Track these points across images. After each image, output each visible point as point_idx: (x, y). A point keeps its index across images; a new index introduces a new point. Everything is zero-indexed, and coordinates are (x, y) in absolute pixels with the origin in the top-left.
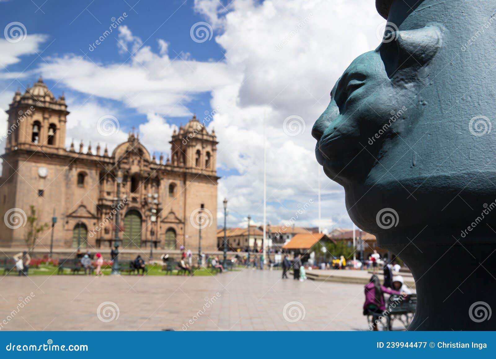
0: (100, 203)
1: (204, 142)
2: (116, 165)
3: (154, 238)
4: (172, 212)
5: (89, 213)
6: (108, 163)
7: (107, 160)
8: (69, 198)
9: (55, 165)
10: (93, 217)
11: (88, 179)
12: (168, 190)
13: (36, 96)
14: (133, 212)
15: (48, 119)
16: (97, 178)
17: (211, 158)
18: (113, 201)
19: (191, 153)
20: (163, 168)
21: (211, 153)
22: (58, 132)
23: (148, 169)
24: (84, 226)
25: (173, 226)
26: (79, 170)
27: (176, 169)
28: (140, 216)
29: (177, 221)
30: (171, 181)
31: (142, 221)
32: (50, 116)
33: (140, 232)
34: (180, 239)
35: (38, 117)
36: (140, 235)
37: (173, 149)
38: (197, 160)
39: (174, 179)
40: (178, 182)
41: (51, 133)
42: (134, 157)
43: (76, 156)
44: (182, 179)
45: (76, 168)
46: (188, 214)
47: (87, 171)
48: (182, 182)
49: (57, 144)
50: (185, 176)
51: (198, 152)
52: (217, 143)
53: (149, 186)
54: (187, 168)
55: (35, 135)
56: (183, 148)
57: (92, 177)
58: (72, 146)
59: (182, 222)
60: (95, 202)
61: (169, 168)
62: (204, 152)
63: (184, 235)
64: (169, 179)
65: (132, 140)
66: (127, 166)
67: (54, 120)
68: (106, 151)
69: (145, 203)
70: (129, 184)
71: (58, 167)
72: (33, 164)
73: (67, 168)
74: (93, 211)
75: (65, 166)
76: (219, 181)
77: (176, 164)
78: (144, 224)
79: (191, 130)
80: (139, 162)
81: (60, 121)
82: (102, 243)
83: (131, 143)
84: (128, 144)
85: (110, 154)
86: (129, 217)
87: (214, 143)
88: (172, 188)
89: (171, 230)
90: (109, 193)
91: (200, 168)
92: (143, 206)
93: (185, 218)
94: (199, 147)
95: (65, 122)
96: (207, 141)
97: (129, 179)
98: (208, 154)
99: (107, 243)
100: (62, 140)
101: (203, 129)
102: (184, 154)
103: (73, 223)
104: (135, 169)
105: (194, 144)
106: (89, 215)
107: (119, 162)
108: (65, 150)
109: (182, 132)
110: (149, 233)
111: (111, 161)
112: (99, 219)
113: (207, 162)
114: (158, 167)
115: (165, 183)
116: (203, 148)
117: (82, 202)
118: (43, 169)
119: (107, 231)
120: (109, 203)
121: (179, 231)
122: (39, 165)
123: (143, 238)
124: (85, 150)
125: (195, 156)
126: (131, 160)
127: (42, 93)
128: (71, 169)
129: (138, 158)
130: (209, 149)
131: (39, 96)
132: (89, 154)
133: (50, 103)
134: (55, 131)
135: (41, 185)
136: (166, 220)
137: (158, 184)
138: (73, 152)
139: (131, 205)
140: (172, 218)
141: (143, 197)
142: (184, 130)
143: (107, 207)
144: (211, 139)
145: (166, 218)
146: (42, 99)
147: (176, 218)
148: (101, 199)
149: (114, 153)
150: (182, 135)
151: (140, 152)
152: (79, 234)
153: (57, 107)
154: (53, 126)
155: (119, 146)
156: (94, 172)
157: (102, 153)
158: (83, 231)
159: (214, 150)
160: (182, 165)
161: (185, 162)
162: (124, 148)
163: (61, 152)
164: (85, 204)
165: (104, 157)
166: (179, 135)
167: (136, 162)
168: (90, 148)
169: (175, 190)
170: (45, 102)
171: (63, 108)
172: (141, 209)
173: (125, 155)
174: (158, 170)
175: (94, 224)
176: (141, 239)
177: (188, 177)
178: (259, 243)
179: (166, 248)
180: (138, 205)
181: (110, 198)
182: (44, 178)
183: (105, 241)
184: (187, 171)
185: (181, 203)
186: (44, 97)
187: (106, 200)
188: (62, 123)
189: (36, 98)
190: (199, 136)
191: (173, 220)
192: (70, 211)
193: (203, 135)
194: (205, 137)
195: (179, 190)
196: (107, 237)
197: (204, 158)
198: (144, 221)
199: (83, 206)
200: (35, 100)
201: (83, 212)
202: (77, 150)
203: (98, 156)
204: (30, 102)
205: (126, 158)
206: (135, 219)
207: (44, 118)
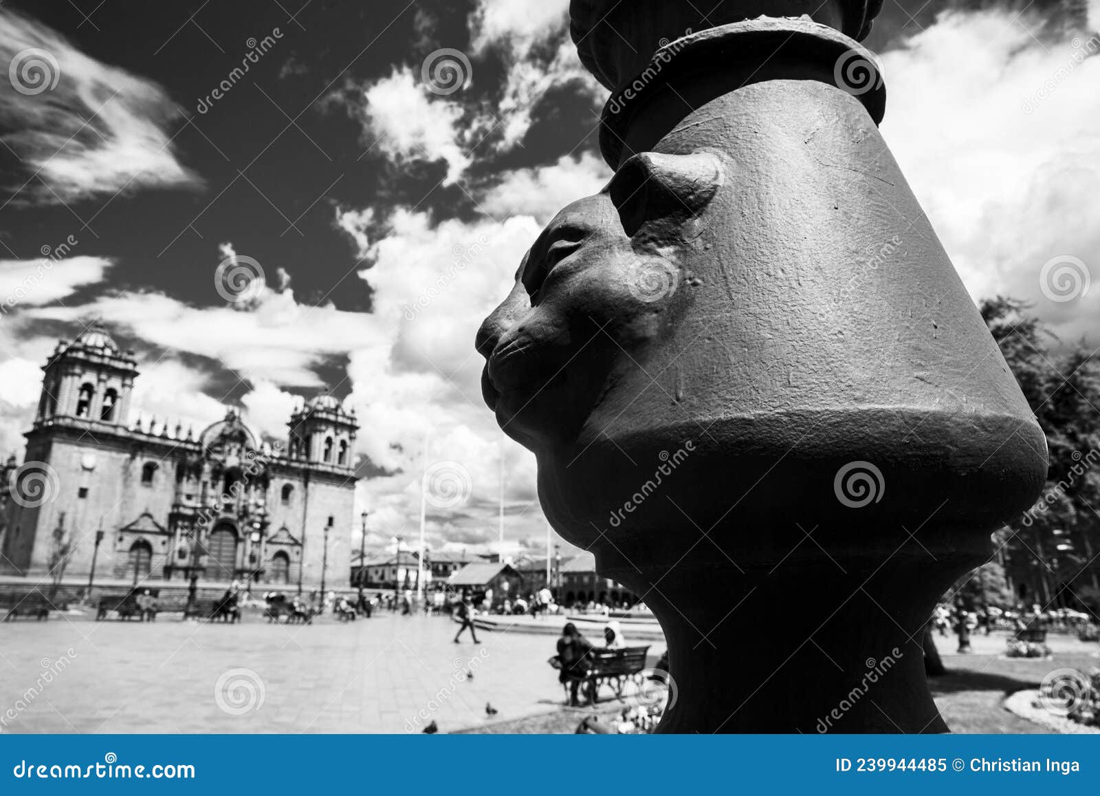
0: (176, 510)
1: (338, 426)
2: (203, 455)
3: (254, 567)
4: (284, 529)
5: (156, 525)
6: (191, 452)
7: (190, 447)
8: (126, 502)
9: (110, 450)
10: (162, 532)
11: (159, 475)
12: (280, 494)
13: (91, 347)
14: (225, 526)
15: (104, 381)
16: (173, 473)
17: (348, 450)
18: (195, 508)
19: (318, 441)
20: (275, 461)
21: (348, 442)
22: (118, 401)
24: (147, 546)
25: (285, 548)
26: (146, 460)
27: (295, 465)
28: (235, 533)
29: (291, 542)
30: (286, 481)
31: (238, 540)
32: (109, 377)
33: (234, 557)
34: (294, 569)
35: (90, 377)
36: (234, 562)
37: (291, 434)
38: (327, 452)
39: (291, 479)
40: (297, 484)
41: (108, 402)
42: (232, 444)
43: (144, 438)
44: (303, 479)
45: (142, 457)
46: (308, 531)
47: (159, 462)
48: (302, 484)
49: (116, 419)
50: (308, 476)
51: (329, 440)
52: (357, 428)
53: (253, 487)
54: (311, 464)
55: (82, 405)
56: (307, 433)
57: (166, 470)
58: (139, 423)
59: (299, 543)
60: (168, 509)
61: (284, 463)
62: (337, 441)
63: (301, 563)
64: (282, 478)
65: (231, 418)
66: (219, 457)
67: (115, 383)
68: (190, 434)
69: (245, 513)
70: (221, 484)
71: (114, 454)
72: (76, 448)
73: (127, 456)
74: (163, 523)
75: (124, 452)
76: (357, 484)
77: (294, 456)
78: (240, 546)
79: (320, 407)
80: (239, 451)
81: (123, 385)
82: (173, 573)
83: (228, 423)
84: (223, 425)
85: (196, 439)
86: (219, 533)
87: (352, 428)
88: (286, 491)
89: (282, 555)
90: (189, 497)
91: (330, 463)
92: (241, 518)
93: (303, 538)
94: (330, 432)
95: (131, 387)
96: (342, 426)
97: (222, 477)
98: (343, 444)
99: (181, 573)
100: (124, 412)
101: (338, 407)
102: (308, 440)
103: (129, 539)
104: (232, 461)
105: (323, 428)
106: (157, 530)
107: (209, 451)
108: (126, 429)
109: (307, 410)
110: (247, 559)
111: (197, 448)
112: (171, 535)
113: (341, 455)
115: (277, 484)
116: (337, 434)
117: (147, 509)
118: (91, 456)
119: (182, 554)
120: (190, 512)
121: (293, 557)
122: (83, 449)
123: (238, 566)
124: (158, 431)
125: (325, 446)
126: (227, 448)
127: (101, 344)
128: (133, 458)
129: (238, 446)
130: (345, 435)
131: (95, 347)
132: (164, 437)
133: (111, 358)
134: (113, 401)
135: (85, 481)
136: (274, 540)
137: (266, 486)
138: (139, 432)
139: (222, 515)
140: (283, 537)
141: (242, 504)
142: (310, 409)
143: (184, 517)
144: (349, 422)
145: (275, 536)
146: (100, 352)
147: (291, 537)
148: (176, 505)
149: (202, 437)
150: (307, 414)
151: (241, 437)
152: (138, 557)
153: (121, 365)
154: (111, 393)
155: (211, 427)
156: (169, 463)
157: (183, 436)
158: (144, 554)
159: (352, 438)
160: (303, 458)
161: (308, 454)
162: (218, 430)
163: (121, 432)
164: (151, 511)
165: (187, 442)
166: (302, 414)
167: (234, 451)
168: (165, 428)
169: (291, 495)
170: (103, 356)
171: (130, 366)
172: (237, 522)
173: (218, 441)
175: (164, 543)
176: (234, 567)
177: (311, 476)
178: (413, 576)
179: (272, 581)
180: (233, 516)
181: (191, 503)
182: (91, 470)
183: (179, 569)
184: (311, 467)
185: (300, 515)
186: (103, 349)
187: (185, 507)
188: (127, 389)
189: (90, 350)
190: (332, 417)
191: (287, 540)
192: (127, 523)
193: (337, 415)
194: (340, 419)
195: (297, 495)
196: (182, 563)
197: (336, 449)
198: (243, 540)
199: (147, 515)
200: (87, 353)
201: (147, 525)
202: (146, 429)
203: (177, 440)
204: (81, 355)
205: (220, 445)
206: (228, 538)
207: (100, 380)
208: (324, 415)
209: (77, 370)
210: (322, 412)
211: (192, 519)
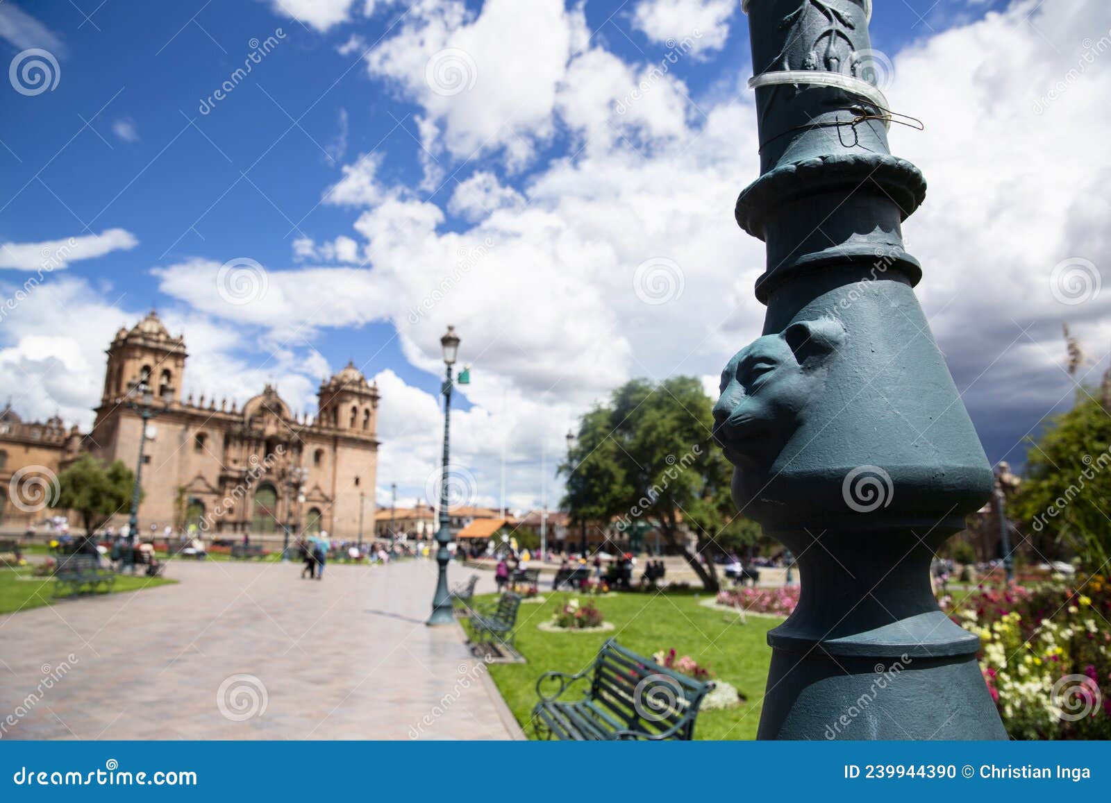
0: (224, 474)
1: (362, 396)
2: (246, 425)
3: (291, 521)
4: (317, 488)
5: (208, 485)
6: (236, 422)
7: (234, 418)
8: (183, 466)
9: (168, 423)
10: (214, 492)
11: (208, 442)
12: (312, 458)
13: (148, 333)
14: (267, 486)
15: (161, 363)
16: (221, 441)
17: (371, 418)
18: (240, 472)
19: (345, 411)
20: (307, 429)
21: (371, 410)
22: (173, 380)
23: (287, 430)
24: (198, 503)
25: (318, 505)
26: (198, 430)
27: (325, 432)
28: (275, 492)
29: (322, 499)
30: (317, 446)
31: (277, 498)
32: (164, 359)
33: (274, 512)
34: (325, 522)
35: (148, 360)
36: (274, 517)
37: (321, 403)
38: (353, 420)
39: (322, 444)
40: (327, 449)
41: (164, 381)
42: (270, 415)
43: (194, 411)
44: (332, 444)
45: (195, 427)
46: (338, 490)
48: (332, 448)
50: (336, 441)
51: (354, 410)
52: (379, 398)
53: (289, 452)
54: (339, 430)
56: (335, 403)
57: (215, 439)
58: (190, 398)
59: (328, 500)
60: (218, 473)
61: (315, 430)
62: (361, 410)
63: (331, 517)
64: (314, 443)
65: (269, 392)
66: (260, 427)
67: (169, 364)
68: (234, 406)
69: (283, 474)
70: (262, 450)
71: (171, 426)
73: (181, 427)
74: (214, 483)
75: (180, 423)
76: (380, 447)
77: (324, 424)
78: (280, 503)
79: (346, 380)
80: (277, 421)
81: (177, 366)
82: (224, 526)
83: (266, 396)
84: (262, 399)
85: (239, 410)
86: (261, 492)
87: (375, 398)
88: (318, 455)
89: (315, 511)
90: (235, 462)
91: (356, 430)
92: (280, 479)
93: (334, 496)
94: (355, 402)
95: (183, 366)
96: (366, 396)
97: (263, 443)
98: (367, 412)
99: (231, 527)
100: (178, 389)
101: (361, 379)
102: (335, 410)
103: (186, 499)
104: (271, 430)
105: (349, 398)
106: (208, 489)
107: (251, 421)
108: (181, 404)
109: (334, 382)
110: (285, 515)
111: (240, 419)
112: (220, 494)
113: (366, 422)
114: (301, 428)
115: (309, 449)
116: (361, 404)
117: (200, 472)
118: (152, 429)
120: (235, 475)
121: (324, 512)
123: (278, 521)
124: (207, 404)
125: (350, 415)
126: (266, 418)
127: (155, 330)
128: (187, 429)
129: (276, 416)
130: (368, 405)
131: (150, 333)
132: (212, 410)
133: (165, 342)
134: (169, 379)
135: (148, 449)
136: (309, 498)
137: (300, 450)
138: (191, 406)
139: (265, 477)
140: (316, 495)
141: (280, 467)
142: (337, 380)
143: (232, 479)
144: (371, 393)
145: (309, 494)
146: (154, 337)
147: (322, 495)
148: (223, 470)
149: (244, 409)
150: (334, 386)
151: (278, 408)
153: (173, 349)
154: (167, 373)
155: (251, 400)
156: (217, 433)
157: (228, 408)
158: (199, 510)
159: (374, 407)
160: (332, 425)
161: (336, 421)
162: (258, 403)
163: (176, 407)
164: (204, 474)
165: (232, 413)
166: (330, 385)
167: (273, 421)
168: (213, 402)
169: (322, 458)
170: (158, 341)
171: (181, 349)
172: (277, 482)
173: (258, 412)
174: (301, 433)
175: (215, 501)
176: (274, 521)
177: (339, 441)
180: (273, 478)
181: (237, 467)
182: (152, 440)
183: (228, 523)
184: (339, 433)
185: (330, 476)
186: (158, 334)
187: (232, 470)
188: (180, 369)
189: (146, 336)
190: (356, 389)
191: (318, 498)
192: (184, 484)
193: (361, 387)
194: (364, 391)
195: (327, 458)
196: (231, 518)
197: (361, 417)
198: (282, 498)
199: (200, 477)
200: (146, 339)
201: (200, 486)
202: (196, 402)
203: (223, 412)
204: (140, 341)
205: (261, 415)
206: (268, 496)
207: (157, 362)
208: (349, 387)
209: (138, 354)
210: (348, 384)
211: (240, 480)
